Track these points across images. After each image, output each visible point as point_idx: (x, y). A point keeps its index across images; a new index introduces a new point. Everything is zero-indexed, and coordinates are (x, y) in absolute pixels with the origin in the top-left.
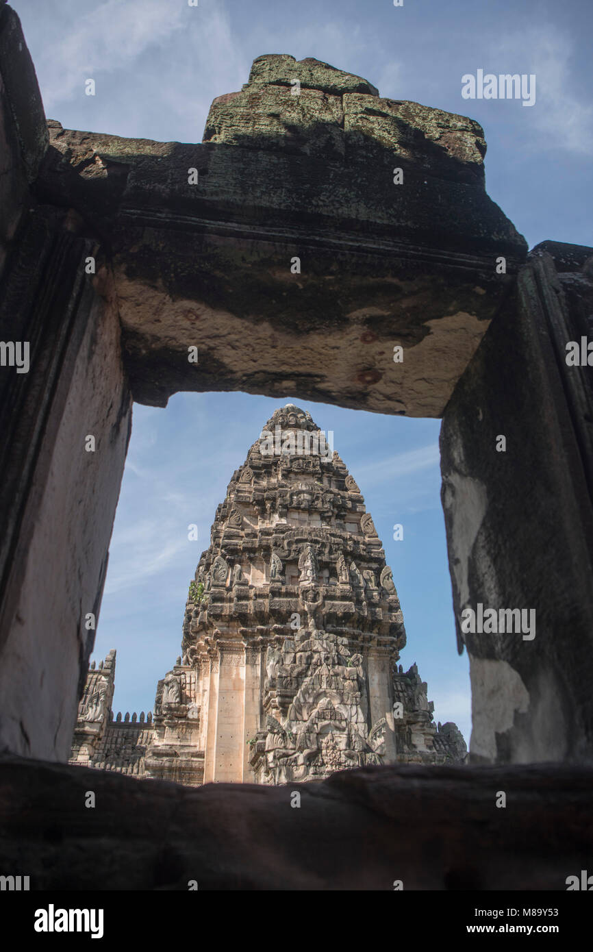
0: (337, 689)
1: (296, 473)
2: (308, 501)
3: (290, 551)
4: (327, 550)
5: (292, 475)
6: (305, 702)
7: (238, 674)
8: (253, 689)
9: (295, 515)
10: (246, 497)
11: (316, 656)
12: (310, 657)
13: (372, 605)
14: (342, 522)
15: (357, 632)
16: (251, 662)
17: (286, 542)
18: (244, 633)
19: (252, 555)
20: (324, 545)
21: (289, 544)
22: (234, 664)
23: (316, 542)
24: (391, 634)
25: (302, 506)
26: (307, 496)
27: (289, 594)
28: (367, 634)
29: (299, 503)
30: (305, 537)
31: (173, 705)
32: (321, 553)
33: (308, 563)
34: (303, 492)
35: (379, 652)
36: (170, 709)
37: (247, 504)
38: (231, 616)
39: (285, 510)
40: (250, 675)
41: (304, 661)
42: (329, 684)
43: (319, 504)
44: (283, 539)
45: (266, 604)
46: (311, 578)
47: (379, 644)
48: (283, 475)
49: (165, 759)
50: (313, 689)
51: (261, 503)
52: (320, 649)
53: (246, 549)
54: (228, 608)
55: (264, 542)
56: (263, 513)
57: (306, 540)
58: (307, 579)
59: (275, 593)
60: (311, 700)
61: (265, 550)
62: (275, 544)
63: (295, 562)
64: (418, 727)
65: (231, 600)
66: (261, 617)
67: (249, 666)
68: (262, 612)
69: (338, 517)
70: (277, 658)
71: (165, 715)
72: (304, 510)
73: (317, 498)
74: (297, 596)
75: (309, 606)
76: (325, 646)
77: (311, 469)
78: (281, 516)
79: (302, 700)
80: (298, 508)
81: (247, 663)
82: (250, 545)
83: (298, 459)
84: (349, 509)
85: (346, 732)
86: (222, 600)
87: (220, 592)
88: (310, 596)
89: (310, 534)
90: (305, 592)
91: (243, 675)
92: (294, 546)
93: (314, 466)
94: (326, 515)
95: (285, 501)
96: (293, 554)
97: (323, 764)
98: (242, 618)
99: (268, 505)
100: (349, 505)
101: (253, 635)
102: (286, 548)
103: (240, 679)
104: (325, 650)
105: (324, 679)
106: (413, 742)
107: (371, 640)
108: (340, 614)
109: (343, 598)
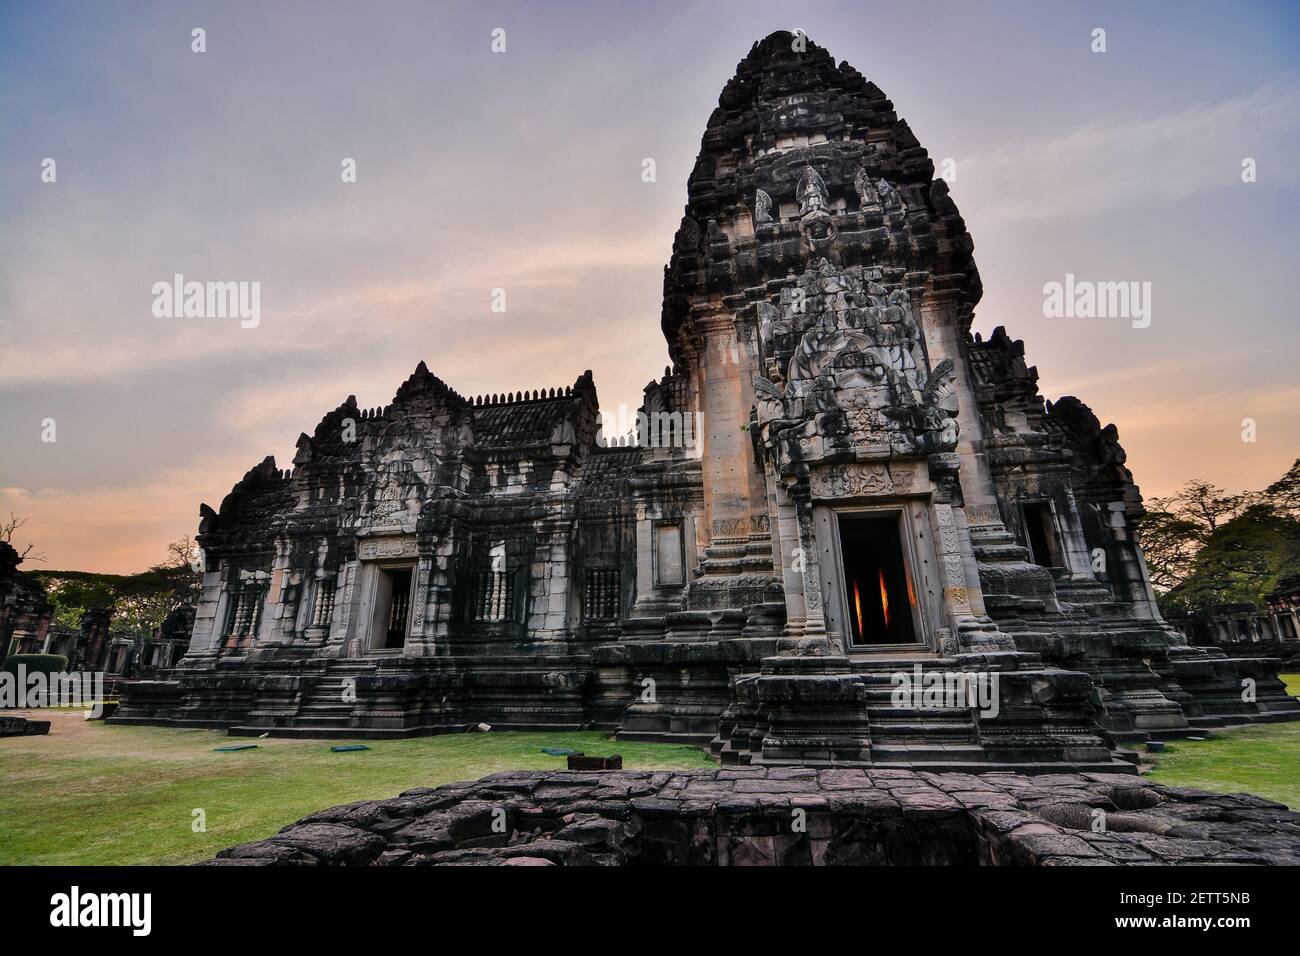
0: (865, 329)
2: (802, 116)
3: (782, 182)
4: (838, 171)
6: (813, 352)
7: (729, 358)
8: (750, 372)
11: (830, 299)
16: (742, 338)
17: (774, 172)
18: (731, 304)
19: (732, 206)
20: (832, 163)
21: (780, 173)
22: (721, 347)
23: (821, 162)
25: (796, 125)
26: (802, 112)
27: (784, 235)
28: (916, 274)
29: (790, 121)
30: (803, 159)
33: (811, 190)
34: (794, 107)
35: (933, 298)
38: (709, 285)
39: (771, 138)
40: (745, 356)
41: (812, 308)
44: (771, 170)
45: (751, 257)
46: (815, 208)
47: (937, 285)
50: (825, 333)
54: (704, 276)
57: (804, 163)
58: (810, 210)
59: (764, 238)
60: (822, 348)
61: (747, 193)
62: (760, 180)
63: (791, 193)
64: (1014, 403)
65: (706, 264)
66: (749, 276)
67: (742, 345)
68: (748, 267)
69: (855, 134)
70: (771, 314)
72: (799, 130)
73: (818, 111)
74: (798, 234)
75: (817, 244)
78: (767, 146)
79: (808, 350)
80: (789, 130)
81: (739, 340)
82: (725, 193)
85: (884, 382)
86: (693, 266)
87: (690, 258)
88: (817, 230)
89: (810, 154)
90: (810, 227)
91: (735, 360)
92: (786, 175)
93: (810, 77)
94: (833, 129)
95: (770, 124)
96: (788, 185)
98: (723, 284)
99: (749, 142)
101: (741, 302)
102: (776, 179)
103: (732, 365)
104: (845, 289)
105: (841, 316)
106: (1008, 424)
107: (922, 281)
108: (866, 246)
109: (869, 225)
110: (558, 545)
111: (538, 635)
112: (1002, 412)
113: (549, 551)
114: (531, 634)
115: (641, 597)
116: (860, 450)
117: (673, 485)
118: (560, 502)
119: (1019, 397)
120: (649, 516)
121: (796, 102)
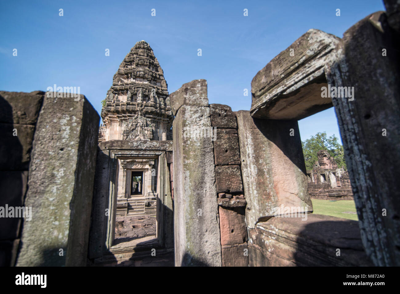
0: (143, 134)
1: (140, 65)
3: (134, 91)
4: (147, 91)
5: (139, 65)
6: (132, 138)
7: (116, 129)
9: (138, 79)
10: (122, 72)
11: (139, 124)
12: (137, 125)
13: (161, 109)
14: (155, 82)
15: (155, 117)
16: (120, 125)
17: (133, 88)
18: (118, 117)
19: (122, 92)
20: (146, 89)
21: (134, 88)
22: (115, 126)
23: (144, 88)
24: (167, 118)
25: (141, 76)
26: (142, 73)
27: (132, 105)
28: (159, 118)
29: (140, 75)
30: (140, 86)
32: (145, 92)
33: (140, 95)
34: (141, 71)
35: (163, 123)
37: (122, 75)
38: (113, 111)
39: (135, 77)
40: (120, 130)
41: (135, 125)
42: (140, 132)
43: (146, 76)
44: (133, 87)
45: (125, 108)
46: (141, 100)
47: (164, 121)
48: (136, 65)
50: (135, 134)
51: (127, 74)
52: (140, 122)
53: (120, 90)
54: (112, 109)
55: (126, 88)
56: (128, 78)
57: (140, 87)
58: (139, 99)
59: (128, 104)
60: (134, 137)
61: (126, 90)
62: (130, 88)
63: (136, 94)
65: (114, 106)
66: (124, 112)
68: (123, 110)
69: (154, 80)
70: (126, 124)
72: (141, 77)
73: (146, 74)
74: (136, 105)
75: (139, 109)
77: (146, 64)
78: (134, 79)
80: (139, 77)
81: (119, 126)
82: (121, 88)
83: (141, 60)
84: (158, 78)
86: (111, 106)
87: (110, 104)
88: (140, 105)
89: (142, 85)
90: (138, 104)
91: (118, 130)
92: (136, 89)
93: (147, 63)
94: (149, 79)
95: (135, 74)
96: (136, 92)
98: (117, 112)
99: (130, 75)
100: (158, 76)
101: (121, 117)
102: (133, 89)
103: (117, 131)
104: (142, 122)
105: (139, 131)
107: (160, 119)
108: (149, 111)
109: (151, 106)
121: (142, 70)
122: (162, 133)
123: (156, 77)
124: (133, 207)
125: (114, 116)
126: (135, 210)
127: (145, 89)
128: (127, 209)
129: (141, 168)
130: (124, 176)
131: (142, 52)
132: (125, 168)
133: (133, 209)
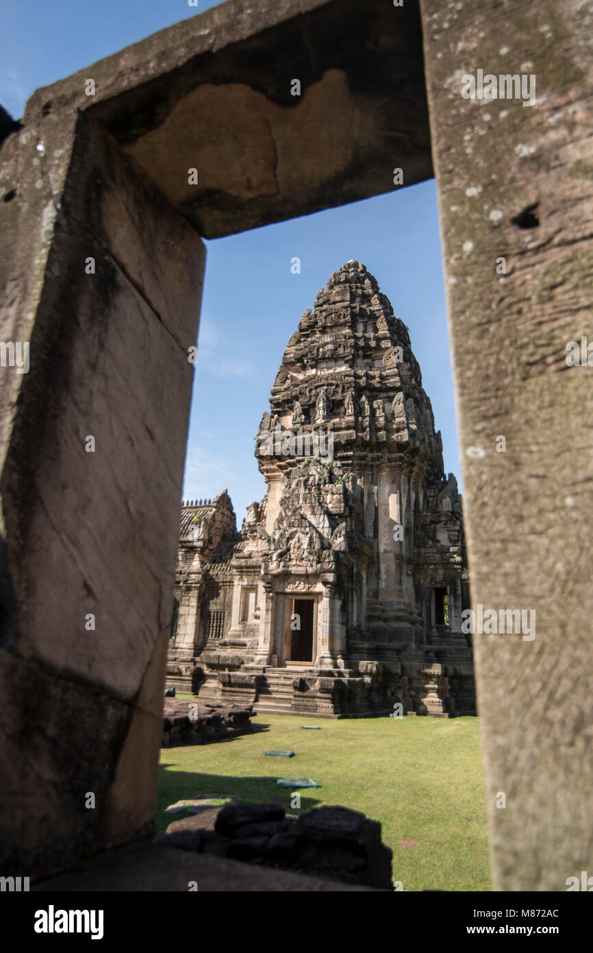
0: (311, 503)
1: (331, 327)
2: (331, 350)
3: (310, 396)
4: (340, 390)
5: (328, 330)
6: (286, 515)
9: (324, 365)
10: (290, 358)
11: (311, 479)
12: (306, 481)
13: (375, 430)
14: (370, 361)
15: (362, 454)
17: (308, 390)
18: (281, 467)
19: (290, 405)
20: (337, 386)
21: (310, 391)
23: (331, 385)
24: (400, 451)
25: (327, 356)
26: (331, 347)
28: (375, 454)
29: (324, 353)
30: (323, 382)
31: (251, 524)
32: (335, 392)
33: (322, 405)
34: (328, 343)
35: (390, 467)
36: (249, 526)
37: (292, 364)
39: (315, 362)
42: (305, 500)
43: (341, 351)
44: (306, 388)
46: (321, 417)
47: (390, 460)
48: (320, 331)
49: (243, 560)
50: (293, 505)
51: (300, 360)
52: (315, 473)
53: (283, 401)
55: (294, 393)
56: (304, 368)
57: (323, 385)
58: (319, 417)
60: (290, 514)
62: (300, 393)
63: (314, 405)
64: (441, 525)
69: (365, 357)
70: (286, 484)
71: (248, 531)
72: (329, 359)
73: (340, 346)
76: (319, 470)
77: (342, 320)
78: (312, 367)
79: (284, 514)
80: (324, 359)
82: (286, 398)
83: (331, 314)
84: (374, 348)
85: (309, 535)
89: (327, 379)
90: (317, 428)
92: (314, 392)
93: (344, 317)
94: (347, 358)
95: (313, 355)
96: (313, 399)
97: (290, 560)
99: (305, 361)
100: (373, 344)
101: (285, 467)
102: (308, 395)
104: (319, 473)
105: (301, 496)
106: (438, 538)
107: (379, 458)
108: (343, 442)
109: (348, 428)
110: (193, 597)
111: (180, 645)
112: (435, 531)
113: (189, 600)
114: (177, 645)
115: (232, 628)
116: (293, 570)
117: (253, 567)
118: (194, 573)
119: (444, 522)
120: (241, 583)
121: (329, 340)
122: (389, 495)
123: (367, 347)
124: (272, 688)
125: (272, 467)
126: (273, 696)
127: (333, 387)
128: (254, 691)
129: (303, 591)
130: (267, 610)
131: (338, 293)
132: (271, 592)
133: (270, 693)
